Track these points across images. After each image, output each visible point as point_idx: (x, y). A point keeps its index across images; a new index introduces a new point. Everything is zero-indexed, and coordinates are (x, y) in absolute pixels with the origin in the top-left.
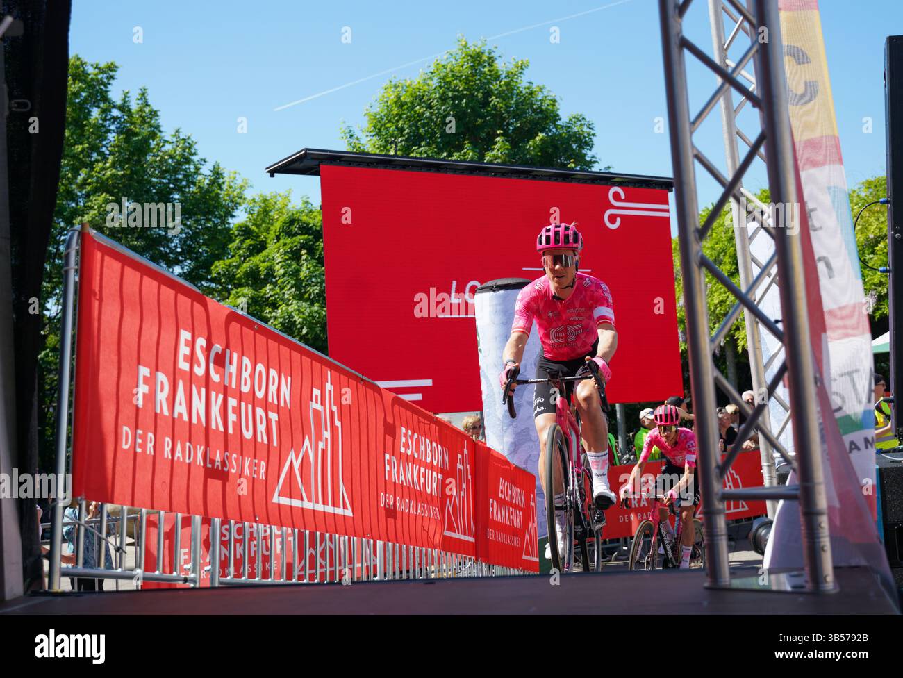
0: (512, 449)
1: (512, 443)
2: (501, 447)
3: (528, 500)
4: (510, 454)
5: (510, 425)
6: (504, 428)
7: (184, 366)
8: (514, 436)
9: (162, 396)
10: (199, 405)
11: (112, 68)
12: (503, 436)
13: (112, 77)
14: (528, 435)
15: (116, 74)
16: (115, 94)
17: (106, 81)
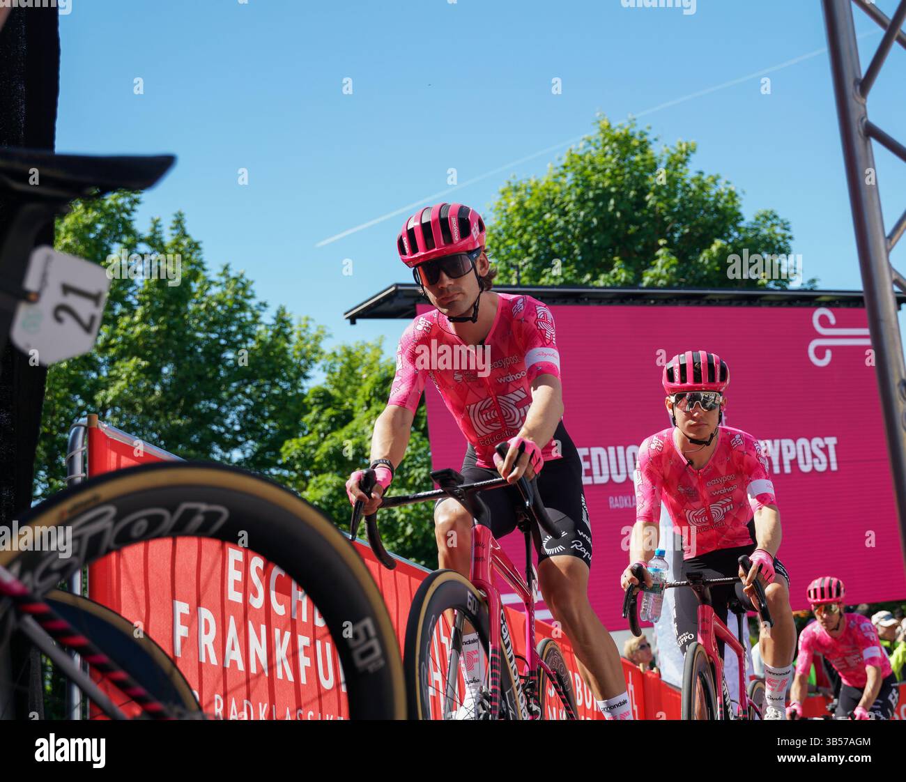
7: (235, 596)
9: (208, 640)
10: (258, 648)
17: (128, 206)
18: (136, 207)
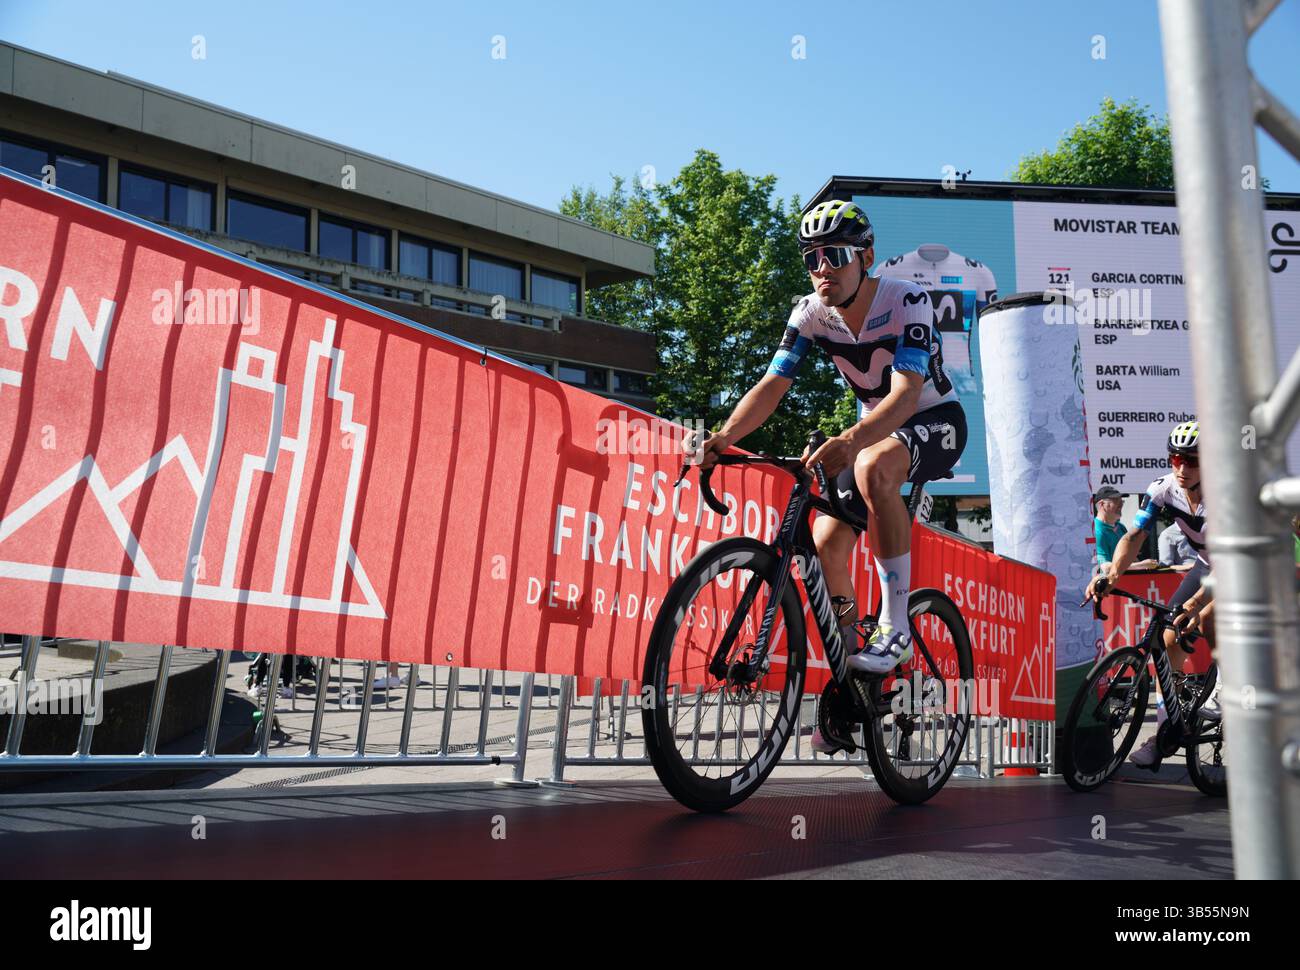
0: (1025, 535)
1: (1025, 527)
2: (1009, 533)
3: (1033, 611)
4: (1020, 543)
5: (1022, 501)
6: (1014, 505)
8: (1027, 517)
11: (771, 180)
12: (1012, 516)
13: (771, 189)
14: (1050, 516)
15: (775, 186)
16: (772, 206)
17: (765, 192)
18: (771, 193)
